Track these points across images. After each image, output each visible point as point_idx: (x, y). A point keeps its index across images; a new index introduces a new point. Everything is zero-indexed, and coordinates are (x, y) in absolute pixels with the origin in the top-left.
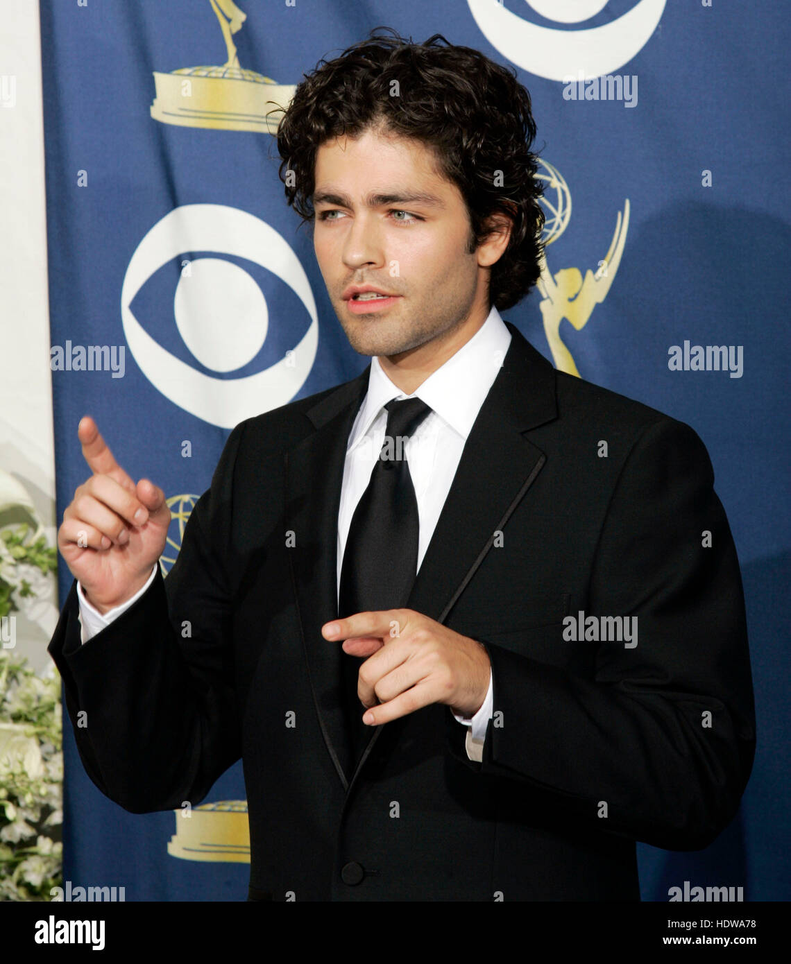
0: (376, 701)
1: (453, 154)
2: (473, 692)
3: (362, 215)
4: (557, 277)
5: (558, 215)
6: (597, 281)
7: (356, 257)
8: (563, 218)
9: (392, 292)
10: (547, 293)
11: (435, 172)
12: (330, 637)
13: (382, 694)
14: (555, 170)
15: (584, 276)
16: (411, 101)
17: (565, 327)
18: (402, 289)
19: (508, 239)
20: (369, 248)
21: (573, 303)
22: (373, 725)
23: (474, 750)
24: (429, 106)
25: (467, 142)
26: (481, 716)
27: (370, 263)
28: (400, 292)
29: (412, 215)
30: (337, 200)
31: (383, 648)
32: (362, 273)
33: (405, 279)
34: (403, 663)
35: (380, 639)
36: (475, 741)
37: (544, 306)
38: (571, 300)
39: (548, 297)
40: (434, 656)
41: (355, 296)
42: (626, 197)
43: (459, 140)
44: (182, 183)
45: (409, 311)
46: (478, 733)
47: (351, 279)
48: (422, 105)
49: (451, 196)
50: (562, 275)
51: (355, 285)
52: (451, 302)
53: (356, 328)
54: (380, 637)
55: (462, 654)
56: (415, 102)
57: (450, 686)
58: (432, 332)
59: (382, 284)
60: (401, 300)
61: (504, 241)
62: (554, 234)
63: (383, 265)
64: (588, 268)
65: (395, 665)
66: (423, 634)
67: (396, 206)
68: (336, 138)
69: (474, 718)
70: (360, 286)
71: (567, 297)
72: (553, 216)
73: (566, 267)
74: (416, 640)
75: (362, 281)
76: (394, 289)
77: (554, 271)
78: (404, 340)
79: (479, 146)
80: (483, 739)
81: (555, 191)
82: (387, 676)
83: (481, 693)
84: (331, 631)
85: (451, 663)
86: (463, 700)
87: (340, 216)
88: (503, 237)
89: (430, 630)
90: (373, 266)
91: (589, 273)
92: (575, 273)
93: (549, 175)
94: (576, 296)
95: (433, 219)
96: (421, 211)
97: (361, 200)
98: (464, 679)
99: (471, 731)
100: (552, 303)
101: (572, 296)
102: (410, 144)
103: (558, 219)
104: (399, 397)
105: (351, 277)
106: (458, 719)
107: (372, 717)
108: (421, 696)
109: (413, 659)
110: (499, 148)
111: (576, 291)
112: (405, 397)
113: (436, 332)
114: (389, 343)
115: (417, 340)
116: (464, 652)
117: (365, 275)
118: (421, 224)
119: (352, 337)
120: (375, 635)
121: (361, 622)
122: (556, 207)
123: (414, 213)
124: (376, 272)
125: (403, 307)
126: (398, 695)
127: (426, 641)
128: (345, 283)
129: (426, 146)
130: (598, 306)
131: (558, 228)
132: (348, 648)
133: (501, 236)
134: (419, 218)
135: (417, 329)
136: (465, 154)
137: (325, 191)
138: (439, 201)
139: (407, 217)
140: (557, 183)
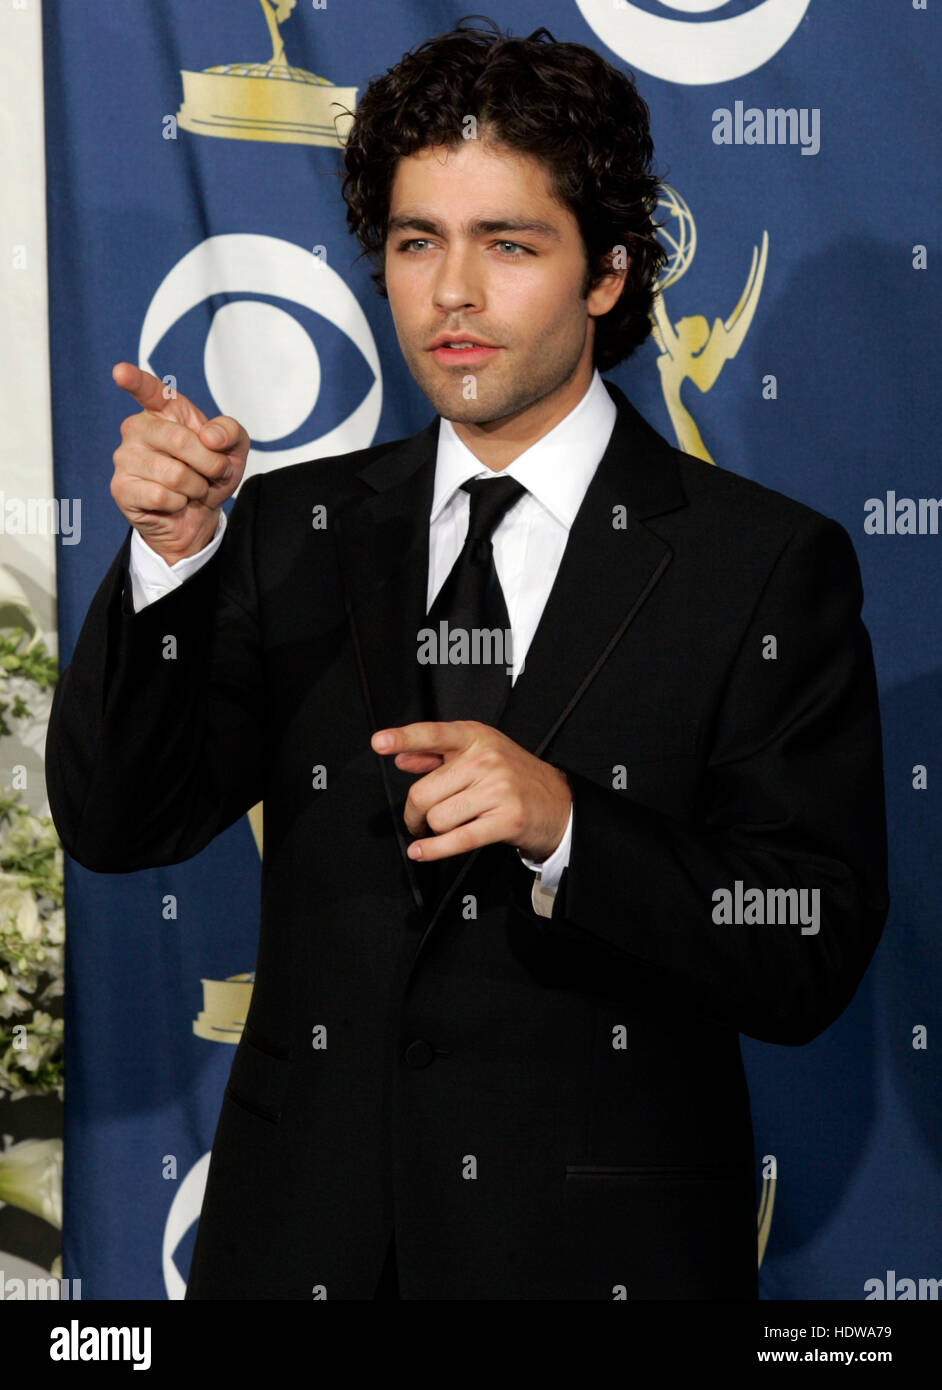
0: (427, 832)
1: (573, 174)
2: (547, 833)
3: (459, 245)
4: (679, 326)
5: (680, 250)
6: (728, 331)
7: (452, 296)
8: (686, 254)
9: (493, 343)
10: (666, 348)
11: (550, 195)
12: (381, 749)
13: (435, 823)
14: (678, 195)
15: (711, 325)
16: (528, 105)
17: (687, 387)
18: (506, 340)
19: (622, 283)
20: (469, 287)
21: (696, 360)
22: (420, 860)
23: (543, 903)
24: (550, 113)
25: (594, 159)
26: (554, 862)
27: (468, 306)
28: (503, 343)
29: (524, 248)
30: (428, 227)
31: (444, 767)
32: (458, 317)
33: (510, 327)
34: (464, 789)
35: (439, 757)
36: (544, 891)
37: (662, 363)
38: (695, 355)
39: (668, 352)
40: (504, 786)
41: (446, 345)
42: (764, 229)
43: (583, 157)
44: (215, 208)
45: (511, 366)
46: (548, 883)
47: (443, 325)
48: (542, 110)
49: (566, 224)
50: (684, 325)
51: (447, 332)
52: (561, 357)
53: (444, 385)
54: (440, 753)
55: (540, 786)
56: (533, 108)
57: (520, 824)
58: (536, 394)
59: (482, 332)
60: (502, 351)
61: (619, 284)
62: (675, 274)
63: (483, 309)
64: (718, 316)
65: (456, 789)
66: (492, 756)
67: (504, 235)
68: (433, 149)
69: (546, 864)
70: (454, 334)
71: (690, 352)
72: (674, 251)
73: (690, 313)
74: (483, 764)
75: (456, 327)
76: (495, 339)
77: (674, 318)
78: (504, 401)
79: (608, 165)
80: (555, 890)
81: (676, 219)
82: (445, 802)
83: (556, 835)
84: (382, 741)
85: (523, 795)
86: (535, 840)
87: (430, 246)
88: (618, 280)
89: (501, 752)
90: (472, 308)
91: (718, 322)
92: (700, 321)
93: (670, 201)
94: (702, 350)
95: (546, 253)
96: (533, 242)
97: (459, 226)
98: (538, 816)
99: (540, 878)
100: (672, 359)
101: (697, 350)
102: (523, 160)
103: (680, 255)
104: (482, 474)
105: (442, 322)
106: (524, 861)
107: (419, 850)
108: (482, 832)
109: (478, 786)
110: (629, 168)
111: (702, 344)
112: (491, 474)
113: (539, 395)
114: (485, 405)
115: (516, 404)
116: (540, 781)
117: (461, 320)
118: (532, 258)
119: (438, 396)
120: (436, 752)
121: (420, 734)
122: (678, 241)
123: (525, 245)
124: (473, 317)
125: (504, 359)
126: (453, 829)
127: (496, 765)
128: (433, 329)
129: (541, 162)
130: (728, 362)
131: (680, 265)
132: (401, 762)
133: (615, 278)
134: (530, 251)
135: (519, 388)
136: (588, 175)
137: (412, 215)
138: (555, 231)
139: (518, 251)
140: (678, 210)
